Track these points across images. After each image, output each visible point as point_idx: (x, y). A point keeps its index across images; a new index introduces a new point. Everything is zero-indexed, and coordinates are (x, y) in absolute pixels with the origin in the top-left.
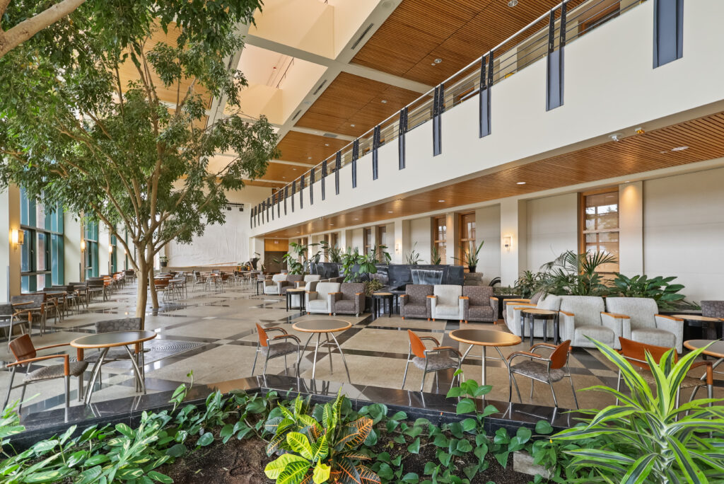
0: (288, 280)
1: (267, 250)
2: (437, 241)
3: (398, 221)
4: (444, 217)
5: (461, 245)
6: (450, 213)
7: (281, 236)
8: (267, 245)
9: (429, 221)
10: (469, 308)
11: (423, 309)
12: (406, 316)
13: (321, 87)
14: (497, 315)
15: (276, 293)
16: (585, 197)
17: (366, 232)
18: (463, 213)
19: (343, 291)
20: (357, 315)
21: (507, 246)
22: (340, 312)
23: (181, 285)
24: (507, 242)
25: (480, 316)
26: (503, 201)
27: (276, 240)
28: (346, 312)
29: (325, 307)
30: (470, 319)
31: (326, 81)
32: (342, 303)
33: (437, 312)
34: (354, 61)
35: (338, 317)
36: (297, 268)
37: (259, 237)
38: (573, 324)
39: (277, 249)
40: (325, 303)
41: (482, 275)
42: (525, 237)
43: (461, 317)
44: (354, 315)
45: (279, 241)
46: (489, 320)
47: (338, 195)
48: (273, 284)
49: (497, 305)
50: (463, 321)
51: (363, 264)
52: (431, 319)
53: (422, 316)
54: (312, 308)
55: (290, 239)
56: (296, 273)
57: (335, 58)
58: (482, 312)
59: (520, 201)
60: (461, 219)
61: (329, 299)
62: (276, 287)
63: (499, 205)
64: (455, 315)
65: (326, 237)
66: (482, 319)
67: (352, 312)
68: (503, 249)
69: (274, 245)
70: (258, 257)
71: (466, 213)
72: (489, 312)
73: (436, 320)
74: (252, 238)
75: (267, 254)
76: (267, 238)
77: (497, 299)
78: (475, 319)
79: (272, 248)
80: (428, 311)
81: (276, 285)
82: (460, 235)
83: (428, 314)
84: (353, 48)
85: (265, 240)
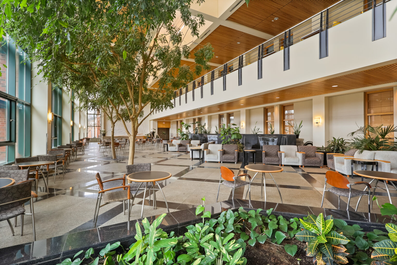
0: (182, 143)
1: (159, 127)
2: (267, 121)
3: (243, 110)
4: (273, 107)
5: (282, 123)
6: (277, 105)
7: (167, 120)
8: (159, 124)
9: (263, 110)
10: (306, 158)
11: (277, 159)
12: (266, 163)
13: (206, 34)
14: (323, 162)
15: (175, 150)
16: (368, 95)
17: (221, 117)
18: (284, 105)
19: (225, 149)
20: (236, 163)
21: (317, 123)
22: (226, 161)
23: (123, 146)
24: (317, 121)
25: (312, 163)
26: (315, 98)
27: (164, 122)
28: (229, 161)
29: (216, 158)
30: (306, 165)
31: (210, 31)
32: (226, 156)
33: (285, 161)
34: (230, 19)
35: (224, 164)
36: (185, 136)
37: (154, 120)
38: (390, 168)
39: (164, 127)
40: (216, 156)
41: (303, 140)
42: (328, 118)
43: (300, 164)
44: (234, 163)
45: (166, 122)
46: (318, 165)
47: (212, 95)
48: (172, 145)
49: (323, 157)
50: (302, 166)
51: (234, 134)
52: (282, 165)
53: (276, 163)
54: (208, 159)
55: (171, 121)
56: (184, 140)
57: (219, 17)
58: (314, 161)
59: (325, 97)
60: (283, 108)
61: (219, 153)
62: (175, 147)
63: (312, 100)
64: (297, 163)
65: (194, 120)
66: (313, 165)
67: (233, 161)
68: (315, 125)
69: (163, 124)
70: (154, 131)
71: (286, 105)
72: (318, 161)
73: (284, 165)
74: (151, 120)
75: (159, 129)
76: (159, 121)
77: (323, 153)
78: (309, 165)
79: (162, 126)
80: (280, 160)
81: (176, 146)
82: (282, 117)
83: (280, 162)
84: (231, 11)
85: (158, 121)
